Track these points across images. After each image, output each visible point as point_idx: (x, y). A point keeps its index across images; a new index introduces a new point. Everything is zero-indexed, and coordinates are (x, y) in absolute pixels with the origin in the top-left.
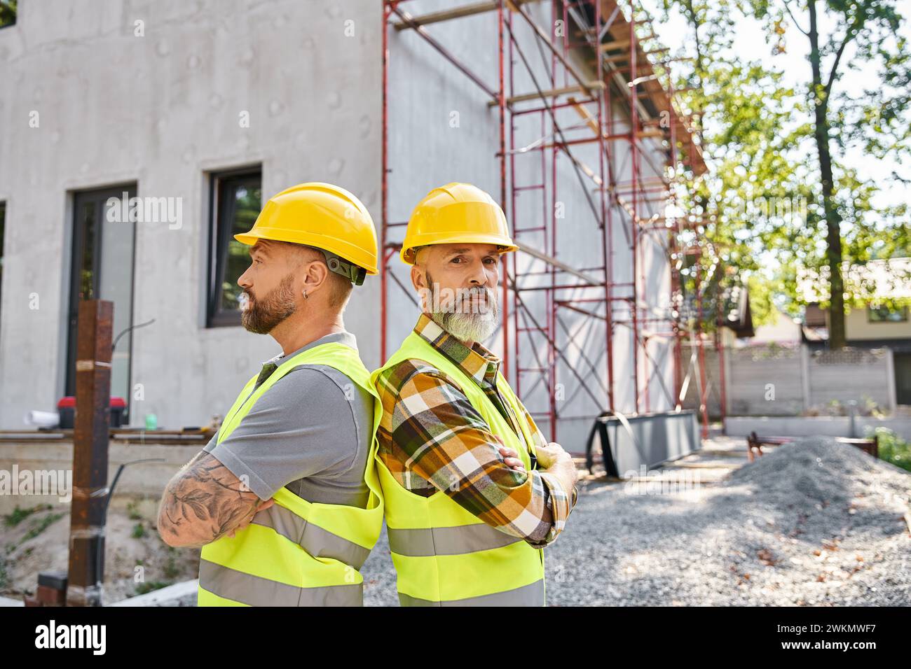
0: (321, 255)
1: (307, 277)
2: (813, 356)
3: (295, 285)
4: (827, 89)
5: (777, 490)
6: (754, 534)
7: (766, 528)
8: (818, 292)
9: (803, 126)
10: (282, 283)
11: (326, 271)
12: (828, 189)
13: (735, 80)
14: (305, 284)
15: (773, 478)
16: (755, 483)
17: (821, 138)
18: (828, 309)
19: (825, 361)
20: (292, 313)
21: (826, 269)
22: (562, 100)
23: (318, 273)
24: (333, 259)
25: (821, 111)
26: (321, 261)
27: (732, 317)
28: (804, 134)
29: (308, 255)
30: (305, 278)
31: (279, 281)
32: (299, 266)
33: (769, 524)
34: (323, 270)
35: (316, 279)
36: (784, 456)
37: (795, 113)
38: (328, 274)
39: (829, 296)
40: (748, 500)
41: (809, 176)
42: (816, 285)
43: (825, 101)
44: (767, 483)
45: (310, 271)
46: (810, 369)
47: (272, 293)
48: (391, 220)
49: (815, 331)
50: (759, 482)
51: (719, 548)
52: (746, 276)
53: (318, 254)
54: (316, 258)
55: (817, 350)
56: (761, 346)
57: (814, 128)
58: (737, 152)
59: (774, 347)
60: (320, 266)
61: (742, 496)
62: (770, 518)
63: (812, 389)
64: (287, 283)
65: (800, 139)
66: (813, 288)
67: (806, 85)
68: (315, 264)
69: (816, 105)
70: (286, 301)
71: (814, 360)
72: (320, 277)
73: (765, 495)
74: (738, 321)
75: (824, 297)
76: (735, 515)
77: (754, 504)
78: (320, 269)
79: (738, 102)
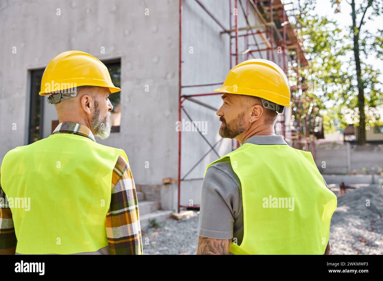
0: (259, 101)
1: (252, 113)
2: (352, 148)
3: (246, 118)
4: (359, 29)
5: (358, 209)
6: (355, 230)
7: (358, 227)
8: (353, 119)
9: (347, 46)
10: (239, 116)
11: (262, 110)
12: (359, 74)
13: (315, 25)
14: (251, 116)
15: (356, 204)
16: (346, 206)
17: (356, 51)
18: (358, 127)
19: (357, 150)
20: (242, 132)
21: (357, 109)
22: (255, 31)
23: (258, 112)
24: (266, 102)
25: (356, 39)
26: (260, 105)
27: (316, 130)
28: (348, 48)
29: (253, 102)
30: (251, 114)
31: (237, 116)
32: (248, 108)
33: (358, 225)
34: (261, 109)
35: (257, 114)
36: (358, 194)
37: (344, 40)
38: (264, 110)
39: (359, 121)
40: (346, 214)
41: (350, 67)
42: (353, 116)
43: (358, 34)
44: (353, 206)
45: (254, 110)
46: (351, 154)
47: (234, 121)
48: (183, 84)
49: (350, 136)
50: (349, 205)
51: (342, 236)
52: (321, 112)
53: (258, 100)
54: (258, 103)
55: (354, 145)
56: (328, 143)
57: (352, 46)
58: (315, 57)
59: (335, 144)
60: (259, 107)
61: (343, 212)
62: (358, 222)
63: (352, 163)
64: (242, 116)
65: (346, 51)
66: (351, 117)
67: (350, 27)
68: (256, 106)
69: (354, 36)
70: (241, 125)
71: (353, 150)
72: (259, 113)
73: (354, 212)
74: (318, 132)
75: (356, 121)
76: (342, 221)
77: (349, 216)
78: (259, 109)
79: (319, 34)
